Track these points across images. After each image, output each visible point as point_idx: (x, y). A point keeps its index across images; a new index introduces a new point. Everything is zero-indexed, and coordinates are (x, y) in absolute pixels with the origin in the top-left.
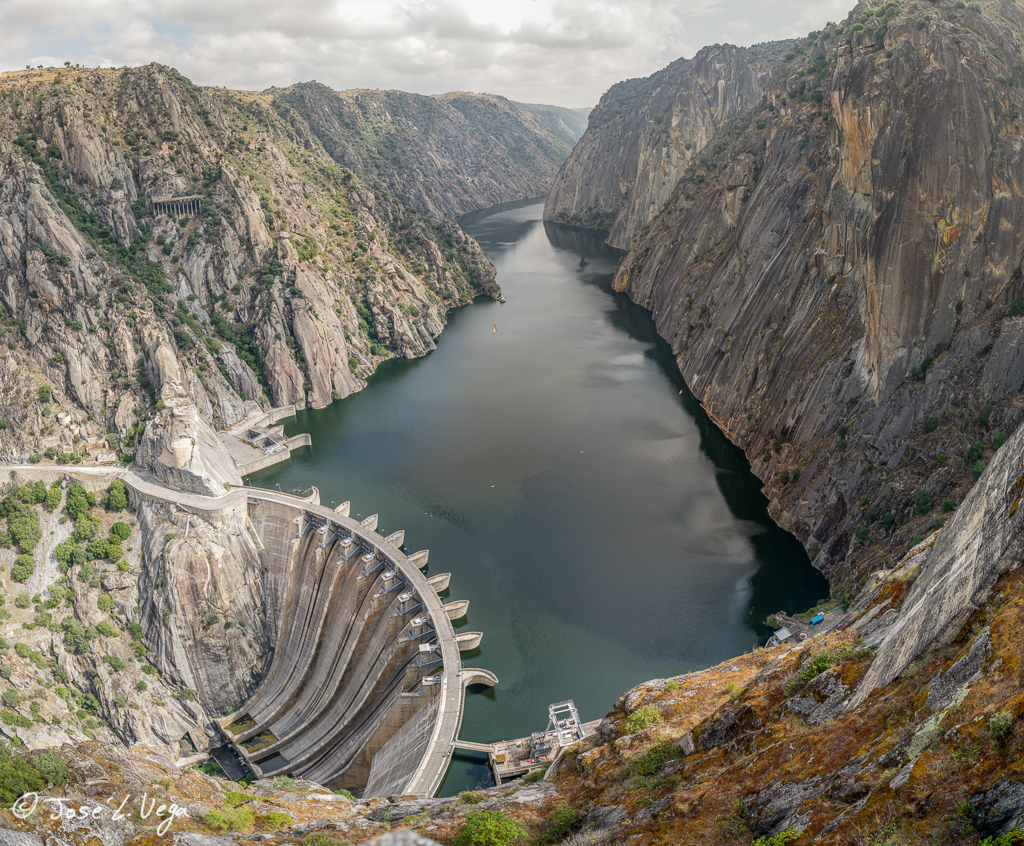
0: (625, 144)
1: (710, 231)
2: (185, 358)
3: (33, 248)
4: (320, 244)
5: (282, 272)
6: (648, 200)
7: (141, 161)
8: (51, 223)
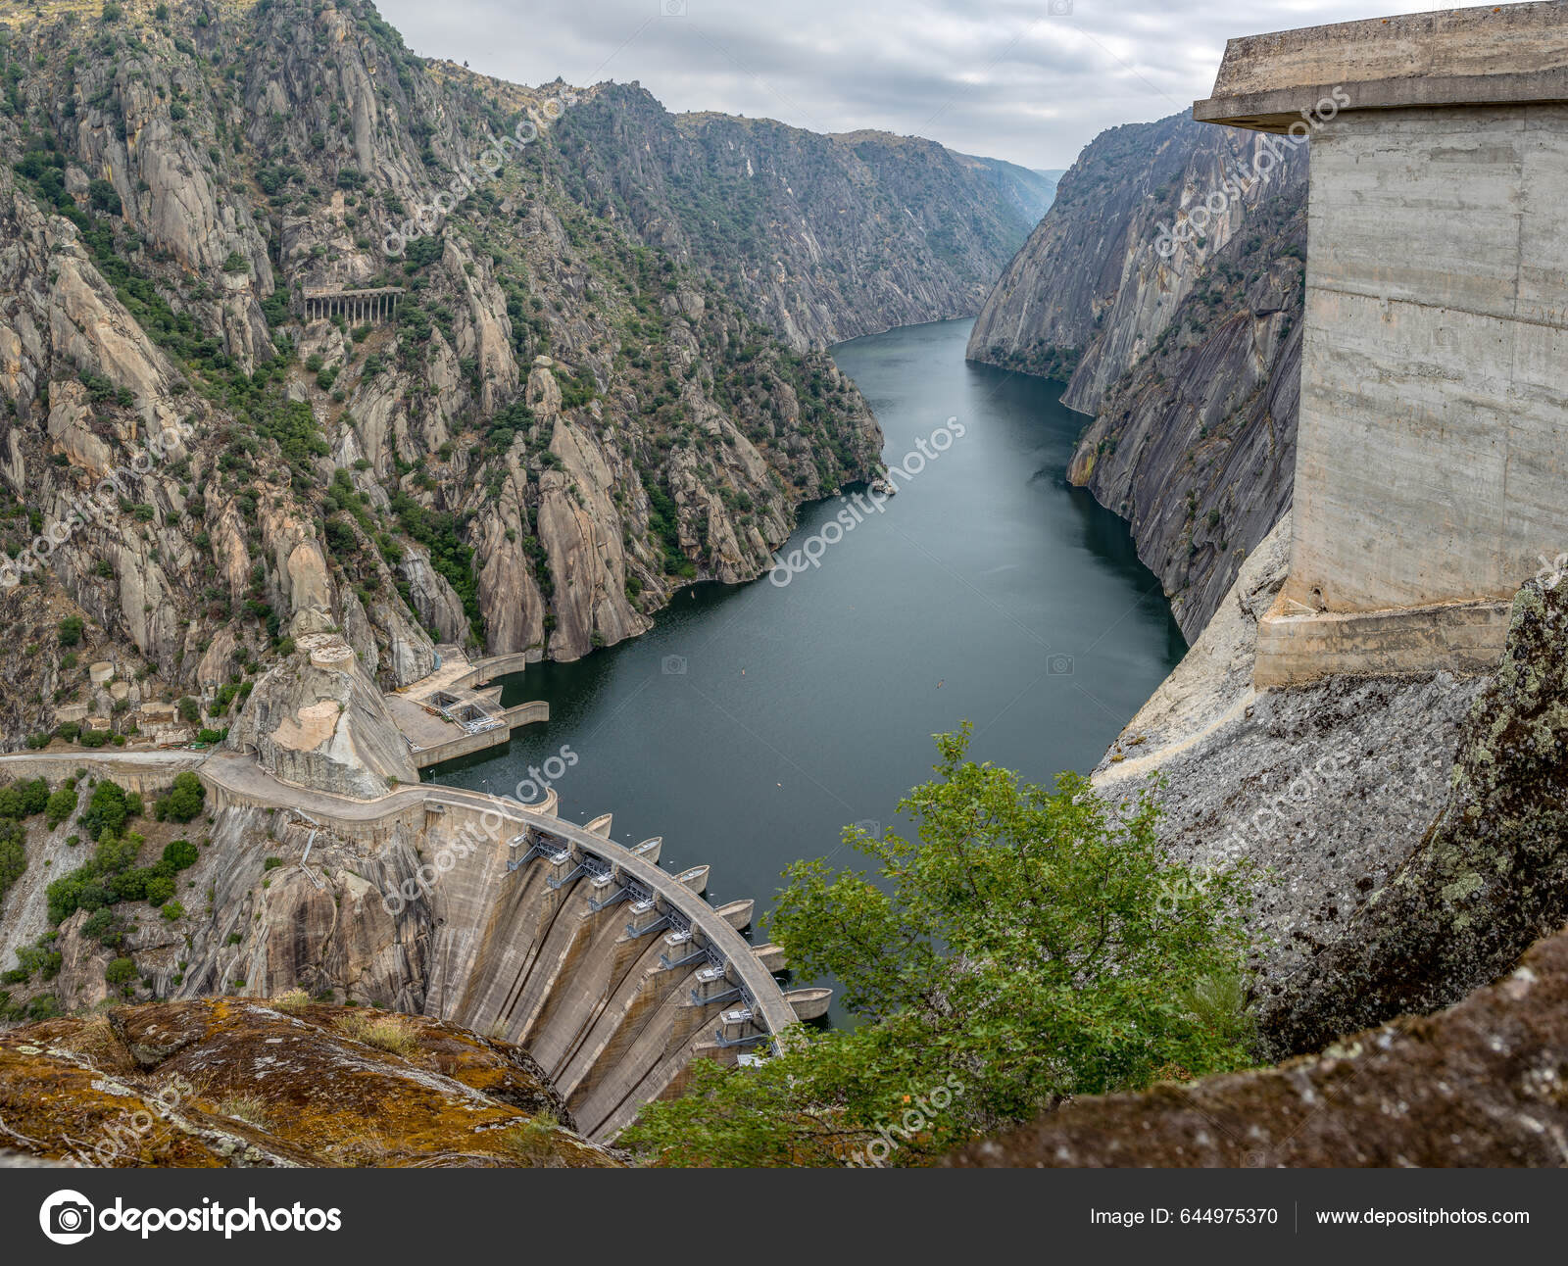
0: (1106, 233)
1: (1227, 386)
2: (340, 568)
3: (63, 376)
4: (600, 381)
5: (529, 425)
6: (1132, 331)
7: (287, 224)
8: (103, 330)
